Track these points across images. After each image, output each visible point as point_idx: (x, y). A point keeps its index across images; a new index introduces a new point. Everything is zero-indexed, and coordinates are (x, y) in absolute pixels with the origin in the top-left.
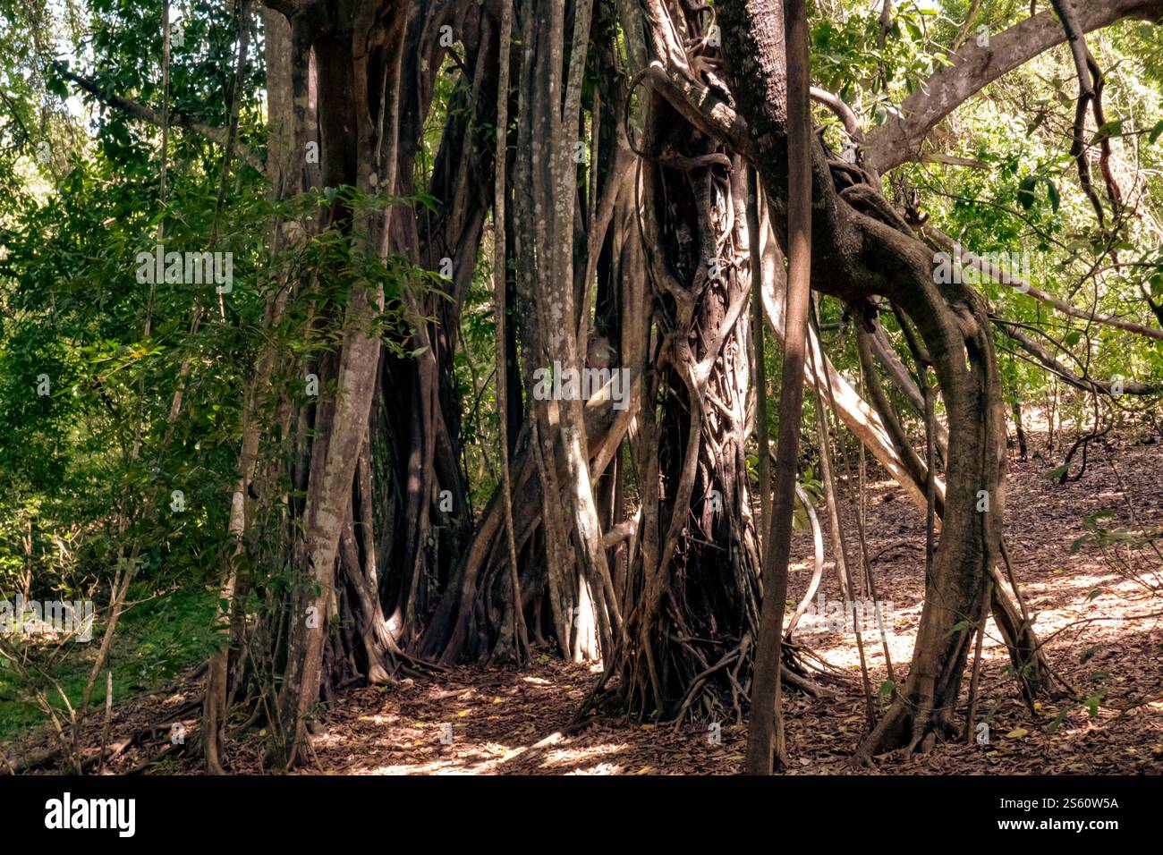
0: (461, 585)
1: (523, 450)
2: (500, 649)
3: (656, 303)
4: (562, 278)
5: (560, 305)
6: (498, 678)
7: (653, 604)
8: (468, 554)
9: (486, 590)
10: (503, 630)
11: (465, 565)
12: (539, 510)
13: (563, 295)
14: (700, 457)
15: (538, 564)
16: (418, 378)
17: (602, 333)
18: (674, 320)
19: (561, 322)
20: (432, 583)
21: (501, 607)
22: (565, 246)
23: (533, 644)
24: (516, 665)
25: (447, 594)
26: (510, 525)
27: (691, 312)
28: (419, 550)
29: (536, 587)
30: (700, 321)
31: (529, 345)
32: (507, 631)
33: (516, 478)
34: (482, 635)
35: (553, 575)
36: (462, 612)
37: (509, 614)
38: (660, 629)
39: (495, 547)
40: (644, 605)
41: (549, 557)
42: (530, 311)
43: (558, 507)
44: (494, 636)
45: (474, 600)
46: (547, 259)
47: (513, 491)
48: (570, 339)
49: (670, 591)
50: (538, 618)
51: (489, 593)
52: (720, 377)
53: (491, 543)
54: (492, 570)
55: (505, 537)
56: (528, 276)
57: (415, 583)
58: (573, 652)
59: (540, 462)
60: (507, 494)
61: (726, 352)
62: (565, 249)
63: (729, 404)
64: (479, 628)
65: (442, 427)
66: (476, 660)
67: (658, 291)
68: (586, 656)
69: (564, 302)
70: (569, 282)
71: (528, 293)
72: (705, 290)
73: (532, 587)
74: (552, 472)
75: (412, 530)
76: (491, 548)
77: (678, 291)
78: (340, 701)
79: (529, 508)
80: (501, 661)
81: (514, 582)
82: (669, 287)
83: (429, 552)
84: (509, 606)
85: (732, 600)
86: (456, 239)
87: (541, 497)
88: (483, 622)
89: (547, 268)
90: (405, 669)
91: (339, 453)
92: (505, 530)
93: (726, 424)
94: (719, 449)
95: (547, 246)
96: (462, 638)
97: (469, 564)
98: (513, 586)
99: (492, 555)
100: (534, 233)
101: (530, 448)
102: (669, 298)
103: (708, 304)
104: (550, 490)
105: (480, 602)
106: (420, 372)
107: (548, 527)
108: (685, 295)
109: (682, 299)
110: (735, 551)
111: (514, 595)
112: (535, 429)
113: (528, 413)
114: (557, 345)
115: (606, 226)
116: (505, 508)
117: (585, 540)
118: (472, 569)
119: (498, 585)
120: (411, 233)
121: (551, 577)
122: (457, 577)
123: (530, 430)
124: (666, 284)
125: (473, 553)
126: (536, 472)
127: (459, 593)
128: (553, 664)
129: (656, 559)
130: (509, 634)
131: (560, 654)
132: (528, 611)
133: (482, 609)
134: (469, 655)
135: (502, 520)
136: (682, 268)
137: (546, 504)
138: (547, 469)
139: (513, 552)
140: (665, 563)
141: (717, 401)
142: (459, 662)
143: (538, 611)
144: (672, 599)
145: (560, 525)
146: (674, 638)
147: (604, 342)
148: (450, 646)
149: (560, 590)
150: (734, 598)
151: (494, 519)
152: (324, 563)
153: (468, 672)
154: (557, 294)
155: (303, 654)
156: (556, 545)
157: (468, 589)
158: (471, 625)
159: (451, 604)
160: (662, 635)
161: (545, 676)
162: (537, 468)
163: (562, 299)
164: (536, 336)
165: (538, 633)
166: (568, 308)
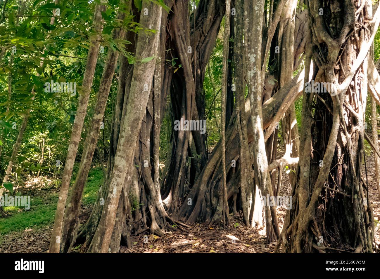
0: (199, 185)
1: (232, 124)
2: (216, 217)
3: (315, 48)
4: (256, 43)
5: (255, 56)
6: (213, 234)
7: (304, 225)
8: (204, 171)
9: (211, 189)
10: (218, 208)
11: (202, 176)
12: (239, 152)
13: (256, 51)
14: (338, 140)
15: (236, 178)
16: (185, 89)
17: (271, 73)
18: (326, 58)
19: (255, 64)
20: (187, 183)
21: (218, 197)
22: (259, 27)
23: (232, 214)
24: (223, 226)
25: (193, 189)
26: (224, 160)
27: (337, 53)
28: (181, 168)
29: (235, 189)
30: (342, 59)
31: (238, 76)
32: (220, 209)
33: (228, 137)
34: (208, 209)
35: (243, 184)
36: (199, 198)
37: (221, 201)
38: (307, 240)
39: (217, 169)
40: (297, 225)
41: (242, 176)
42: (239, 61)
43: (247, 152)
44: (214, 211)
45: (205, 193)
46: (248, 36)
47: (226, 143)
48: (259, 72)
49: (314, 219)
50: (235, 202)
51: (212, 190)
52: (352, 93)
53: (215, 167)
54: (214, 180)
55: (221, 164)
56: (239, 44)
57: (178, 183)
58: (251, 222)
59: (240, 131)
60: (224, 145)
61: (356, 78)
62: (259, 28)
63: (356, 109)
64: (207, 206)
65: (196, 112)
66: (205, 221)
67: (317, 41)
68: (257, 225)
69: (257, 54)
70: (260, 45)
71: (239, 52)
72: (346, 41)
73: (233, 189)
74: (246, 136)
75: (179, 159)
76: (215, 168)
77: (330, 41)
78: (135, 243)
79: (233, 152)
80: (216, 224)
81: (225, 186)
82: (324, 39)
83: (186, 170)
84: (221, 197)
85: (351, 225)
86: (208, 29)
87: (240, 147)
88: (209, 204)
89: (248, 41)
90: (170, 225)
91: (129, 126)
92: (221, 162)
93: (354, 121)
94: (349, 136)
95: (249, 31)
96: (199, 210)
97: (204, 175)
98: (224, 189)
99: (215, 172)
100: (243, 25)
101: (236, 124)
102: (324, 45)
103: (347, 49)
104: (244, 144)
105: (208, 194)
106: (187, 86)
107: (242, 161)
108: (334, 43)
109: (332, 46)
110: (356, 197)
111: (224, 193)
112: (238, 115)
113: (235, 108)
114: (252, 75)
115: (276, 24)
116: (222, 152)
117: (261, 173)
118: (205, 178)
119: (216, 187)
120: (186, 24)
121: (242, 185)
122: (198, 181)
123: (236, 115)
124: (323, 36)
125: (206, 171)
126: (238, 135)
127: (199, 189)
128: (241, 228)
129: (307, 198)
130: (221, 211)
131: (244, 222)
132: (230, 200)
133: (209, 197)
134: (201, 219)
135: (221, 157)
136: (333, 27)
137: (242, 150)
138: (243, 135)
139: (225, 173)
140: (312, 202)
141: (350, 107)
142: (196, 222)
143: (235, 198)
144: (316, 223)
145: (248, 161)
146: (315, 246)
147: (272, 77)
148: (193, 214)
149: (246, 191)
150: (353, 224)
151: (217, 156)
152: (118, 185)
153: (199, 229)
154: (253, 50)
155: (103, 234)
156: (246, 170)
157: (203, 188)
158: (203, 204)
159: (195, 193)
160: (308, 244)
161: (237, 235)
162: (238, 133)
163: (256, 53)
164: (241, 72)
165: (235, 208)
166: (259, 57)
